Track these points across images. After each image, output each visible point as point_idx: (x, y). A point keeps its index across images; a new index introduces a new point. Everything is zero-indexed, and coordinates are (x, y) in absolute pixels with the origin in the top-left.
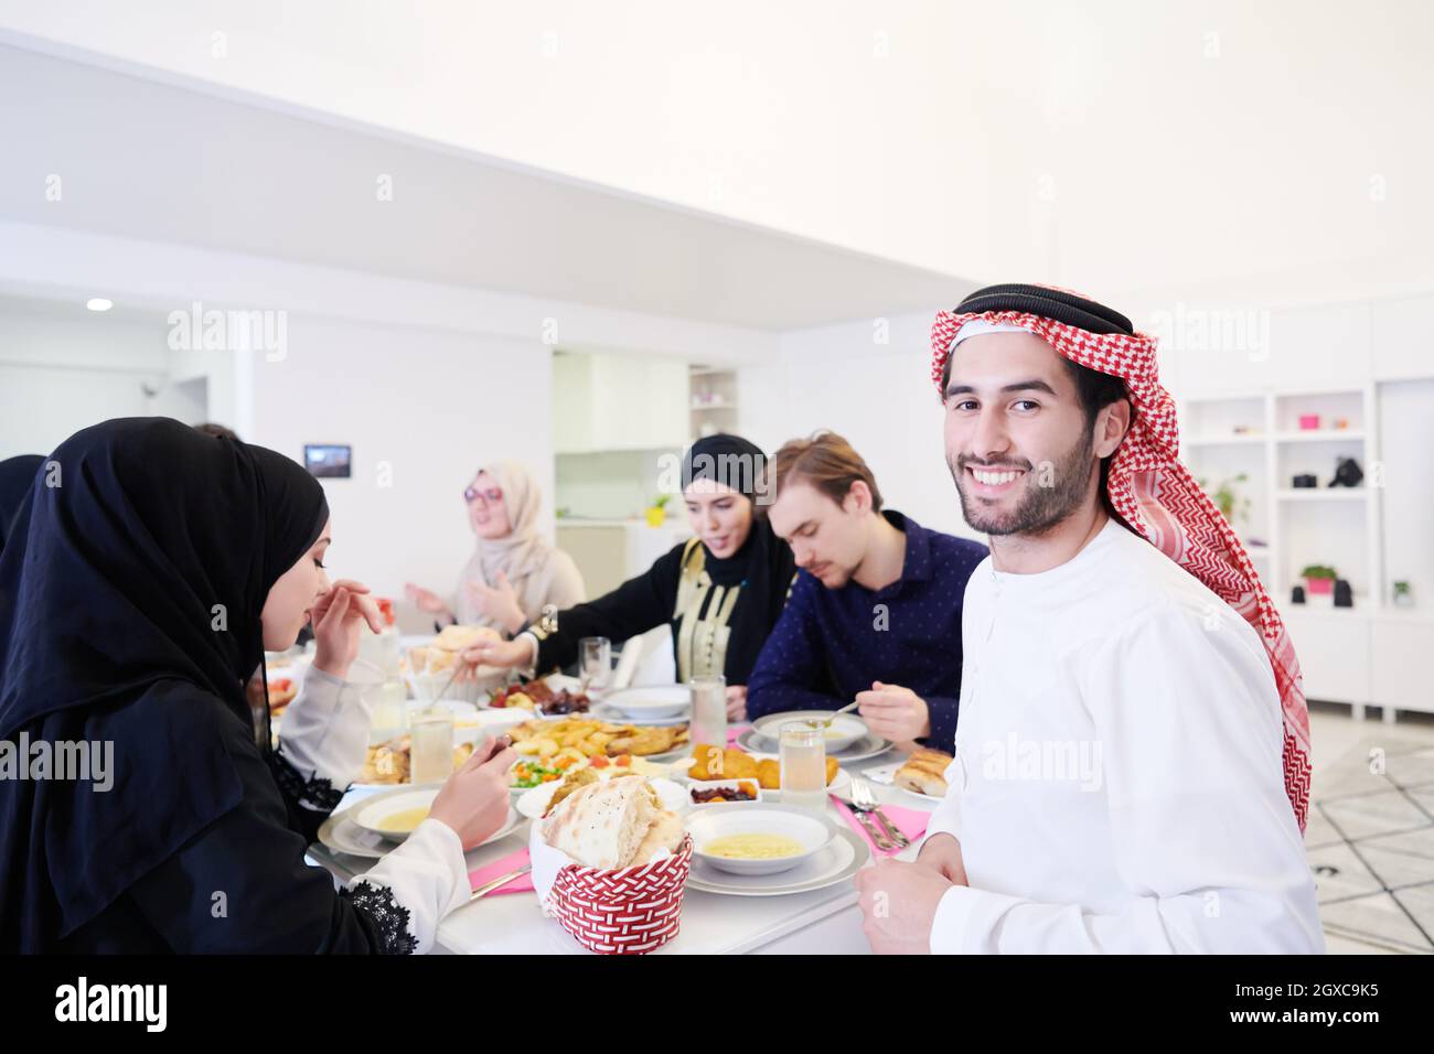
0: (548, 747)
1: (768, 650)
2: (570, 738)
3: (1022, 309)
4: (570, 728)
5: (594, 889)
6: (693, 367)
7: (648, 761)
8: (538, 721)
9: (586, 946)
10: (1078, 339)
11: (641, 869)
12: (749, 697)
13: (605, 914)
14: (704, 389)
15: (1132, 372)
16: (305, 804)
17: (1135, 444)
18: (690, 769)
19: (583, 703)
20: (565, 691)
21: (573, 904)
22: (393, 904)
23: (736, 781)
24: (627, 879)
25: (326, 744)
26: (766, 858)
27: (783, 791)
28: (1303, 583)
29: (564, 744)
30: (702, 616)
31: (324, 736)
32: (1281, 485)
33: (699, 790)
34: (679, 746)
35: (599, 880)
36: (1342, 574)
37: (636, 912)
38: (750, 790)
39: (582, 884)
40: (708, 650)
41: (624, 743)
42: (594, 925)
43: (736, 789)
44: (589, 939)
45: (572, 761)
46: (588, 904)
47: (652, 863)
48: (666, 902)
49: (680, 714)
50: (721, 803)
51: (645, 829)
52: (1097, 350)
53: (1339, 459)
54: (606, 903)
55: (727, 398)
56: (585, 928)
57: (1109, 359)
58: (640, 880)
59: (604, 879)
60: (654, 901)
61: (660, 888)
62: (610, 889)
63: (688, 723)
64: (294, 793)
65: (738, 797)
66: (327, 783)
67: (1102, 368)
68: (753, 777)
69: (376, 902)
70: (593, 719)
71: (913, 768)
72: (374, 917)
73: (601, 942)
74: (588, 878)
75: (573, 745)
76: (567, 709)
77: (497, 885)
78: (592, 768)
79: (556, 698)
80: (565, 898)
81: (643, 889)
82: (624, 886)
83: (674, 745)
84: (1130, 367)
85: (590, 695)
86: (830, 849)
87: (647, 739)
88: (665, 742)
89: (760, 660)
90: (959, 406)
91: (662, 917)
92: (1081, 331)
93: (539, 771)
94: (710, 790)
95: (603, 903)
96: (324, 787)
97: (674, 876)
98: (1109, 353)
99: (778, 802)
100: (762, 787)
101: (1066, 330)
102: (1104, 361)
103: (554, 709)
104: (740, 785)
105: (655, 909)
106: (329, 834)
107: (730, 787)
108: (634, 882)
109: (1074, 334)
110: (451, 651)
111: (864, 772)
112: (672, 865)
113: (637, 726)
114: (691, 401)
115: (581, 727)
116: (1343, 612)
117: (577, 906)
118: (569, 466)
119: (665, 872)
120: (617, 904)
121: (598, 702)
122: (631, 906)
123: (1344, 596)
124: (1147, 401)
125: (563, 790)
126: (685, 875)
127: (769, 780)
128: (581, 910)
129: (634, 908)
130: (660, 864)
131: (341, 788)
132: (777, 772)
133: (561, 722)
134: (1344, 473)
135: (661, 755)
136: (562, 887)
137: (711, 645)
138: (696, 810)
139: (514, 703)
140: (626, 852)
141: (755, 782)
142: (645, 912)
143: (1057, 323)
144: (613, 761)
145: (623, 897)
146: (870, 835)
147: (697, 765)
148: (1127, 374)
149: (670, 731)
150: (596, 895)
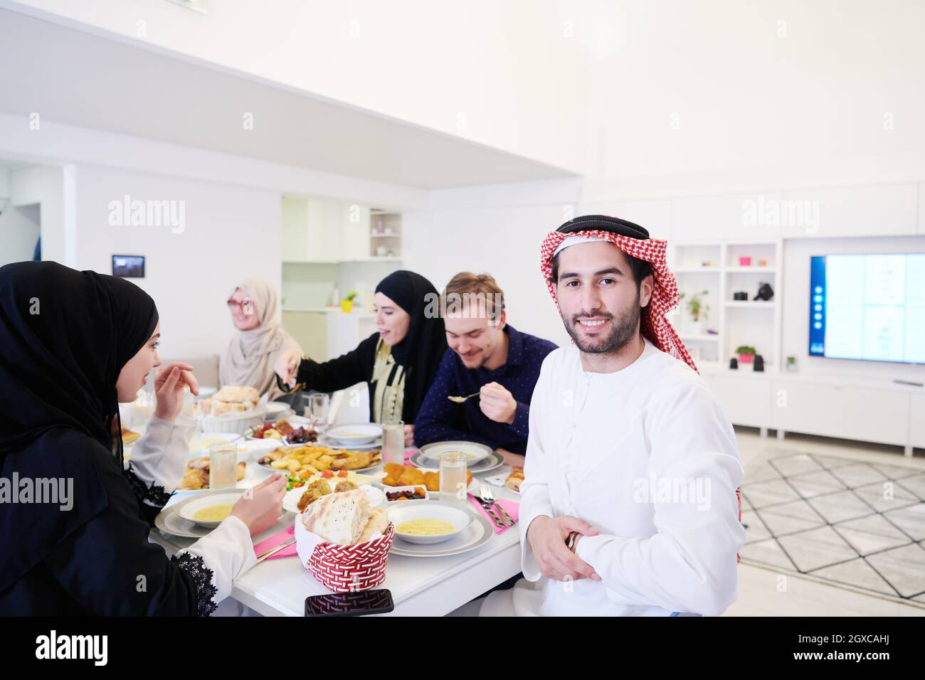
0: (294, 464)
1: (426, 403)
2: (307, 459)
3: (600, 229)
4: (307, 452)
5: (338, 556)
6: (373, 210)
7: (357, 473)
8: (286, 448)
9: (331, 589)
10: (631, 243)
11: (365, 545)
12: (416, 432)
13: (343, 571)
14: (380, 224)
15: (658, 259)
16: (147, 502)
17: (658, 300)
18: (384, 479)
19: (314, 436)
20: (302, 428)
21: (323, 565)
22: (203, 567)
23: (413, 486)
24: (357, 551)
25: (161, 465)
26: (434, 534)
27: (441, 492)
28: (737, 356)
29: (304, 462)
30: (390, 383)
31: (161, 459)
32: (727, 298)
33: (391, 492)
34: (375, 463)
35: (340, 551)
36: (759, 352)
37: (361, 569)
38: (422, 493)
39: (330, 553)
40: (393, 404)
41: (341, 462)
42: (336, 577)
43: (413, 492)
44: (333, 585)
45: (309, 474)
46: (333, 565)
47: (372, 540)
48: (378, 563)
49: (372, 442)
50: (405, 501)
51: (366, 520)
52: (641, 248)
53: (761, 283)
54: (344, 565)
55: (394, 231)
56: (331, 579)
57: (647, 253)
58: (365, 551)
59: (344, 551)
60: (372, 563)
61: (376, 555)
62: (347, 557)
63: (380, 447)
64: (140, 496)
65: (414, 496)
66: (162, 489)
67: (644, 258)
68: (422, 484)
69: (193, 565)
70: (320, 446)
71: (515, 477)
72: (191, 575)
73: (341, 587)
74: (333, 550)
75: (310, 463)
76: (304, 440)
77: (271, 553)
78: (324, 478)
79: (297, 433)
80: (318, 562)
81: (366, 556)
82: (355, 555)
83: (372, 462)
84: (657, 256)
85: (317, 429)
86: (471, 529)
87: (356, 459)
88: (367, 461)
89: (422, 409)
90: (568, 285)
91: (376, 572)
92: (632, 239)
93: (290, 480)
94: (398, 493)
95: (343, 564)
96: (159, 492)
97: (384, 548)
98: (647, 250)
99: (438, 499)
100: (428, 490)
101: (624, 239)
102: (645, 254)
103: (295, 439)
104: (415, 489)
105: (372, 567)
106: (163, 522)
107: (409, 490)
108: (361, 552)
109: (629, 241)
110: (227, 402)
111: (487, 479)
112: (383, 542)
113: (348, 450)
114: (371, 232)
115: (314, 451)
116: (758, 374)
117: (326, 566)
118: (292, 271)
119: (379, 546)
120: (350, 565)
121: (321, 433)
122: (359, 566)
123: (759, 365)
124: (663, 274)
125: (308, 493)
126: (389, 547)
127: (431, 486)
128: (328, 568)
129: (361, 567)
130: (376, 542)
131: (170, 493)
132: (437, 482)
133: (300, 449)
134: (762, 292)
135: (363, 469)
136: (316, 555)
137: (395, 402)
138: (390, 505)
139: (269, 435)
140: (356, 534)
141: (424, 487)
142: (366, 569)
143: (619, 235)
144: (336, 473)
145: (354, 561)
146: (492, 518)
147: (388, 476)
148: (656, 260)
149: (369, 455)
150: (338, 560)
